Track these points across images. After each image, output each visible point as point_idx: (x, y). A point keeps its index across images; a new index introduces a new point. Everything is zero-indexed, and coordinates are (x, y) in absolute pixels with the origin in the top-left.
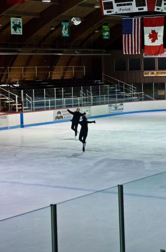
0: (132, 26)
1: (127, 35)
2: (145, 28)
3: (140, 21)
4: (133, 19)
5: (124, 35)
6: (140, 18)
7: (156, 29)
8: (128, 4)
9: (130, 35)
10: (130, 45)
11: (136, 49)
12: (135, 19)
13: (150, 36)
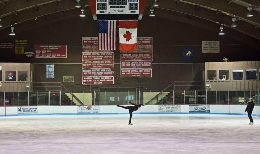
0: (108, 27)
1: (103, 34)
2: (120, 29)
3: (115, 23)
4: (109, 21)
5: (100, 34)
6: (115, 21)
7: (130, 30)
8: (121, 7)
9: (106, 34)
10: (106, 43)
11: (112, 46)
12: (111, 22)
13: (125, 36)
